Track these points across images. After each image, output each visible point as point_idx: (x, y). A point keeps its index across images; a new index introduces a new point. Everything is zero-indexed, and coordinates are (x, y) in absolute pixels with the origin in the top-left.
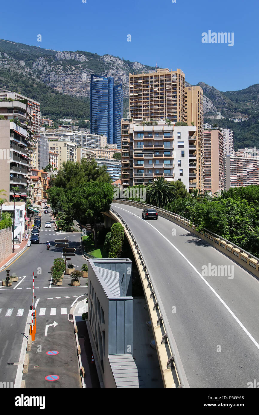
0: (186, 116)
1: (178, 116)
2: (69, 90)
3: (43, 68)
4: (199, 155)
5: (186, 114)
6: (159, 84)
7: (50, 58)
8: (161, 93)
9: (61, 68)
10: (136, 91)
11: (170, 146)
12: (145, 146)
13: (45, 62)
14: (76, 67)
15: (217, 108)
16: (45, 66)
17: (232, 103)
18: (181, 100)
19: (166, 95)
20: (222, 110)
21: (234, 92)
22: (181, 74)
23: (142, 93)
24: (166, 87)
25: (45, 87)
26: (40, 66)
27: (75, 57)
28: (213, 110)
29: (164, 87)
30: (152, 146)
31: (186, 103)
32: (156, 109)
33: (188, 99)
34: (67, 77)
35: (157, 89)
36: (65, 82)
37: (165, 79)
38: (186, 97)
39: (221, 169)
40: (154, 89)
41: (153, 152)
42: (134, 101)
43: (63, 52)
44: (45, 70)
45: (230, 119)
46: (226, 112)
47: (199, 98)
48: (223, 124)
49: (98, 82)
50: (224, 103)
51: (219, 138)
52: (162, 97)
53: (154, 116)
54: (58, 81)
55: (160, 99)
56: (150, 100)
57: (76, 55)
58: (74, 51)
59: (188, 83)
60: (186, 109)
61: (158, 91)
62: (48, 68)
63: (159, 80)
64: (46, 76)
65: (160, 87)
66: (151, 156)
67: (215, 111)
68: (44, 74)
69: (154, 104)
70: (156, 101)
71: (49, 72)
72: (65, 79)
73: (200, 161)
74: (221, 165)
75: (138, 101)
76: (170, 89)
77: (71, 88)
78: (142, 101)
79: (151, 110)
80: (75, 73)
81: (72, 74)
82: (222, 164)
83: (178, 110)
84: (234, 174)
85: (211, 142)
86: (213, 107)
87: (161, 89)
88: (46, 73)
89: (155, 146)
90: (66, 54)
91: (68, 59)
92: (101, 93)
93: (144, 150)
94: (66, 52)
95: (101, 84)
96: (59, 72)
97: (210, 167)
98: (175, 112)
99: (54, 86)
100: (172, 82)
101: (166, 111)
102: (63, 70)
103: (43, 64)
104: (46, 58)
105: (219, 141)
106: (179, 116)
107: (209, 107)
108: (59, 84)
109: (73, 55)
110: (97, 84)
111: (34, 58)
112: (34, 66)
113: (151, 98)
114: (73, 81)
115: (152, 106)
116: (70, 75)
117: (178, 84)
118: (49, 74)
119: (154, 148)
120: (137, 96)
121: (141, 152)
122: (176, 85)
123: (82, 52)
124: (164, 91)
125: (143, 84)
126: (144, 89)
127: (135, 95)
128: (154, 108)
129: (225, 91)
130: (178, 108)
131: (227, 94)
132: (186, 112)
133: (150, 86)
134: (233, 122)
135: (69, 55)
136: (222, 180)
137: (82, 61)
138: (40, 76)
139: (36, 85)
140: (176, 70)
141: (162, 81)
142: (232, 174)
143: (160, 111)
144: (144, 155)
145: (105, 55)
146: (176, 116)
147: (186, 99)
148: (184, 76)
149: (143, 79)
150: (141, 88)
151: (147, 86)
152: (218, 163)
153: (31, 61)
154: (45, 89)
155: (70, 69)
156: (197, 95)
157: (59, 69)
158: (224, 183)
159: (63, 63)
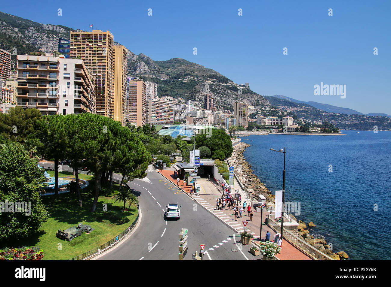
0: (114, 67)
1: (106, 66)
2: (51, 51)
3: (33, 35)
4: (122, 96)
5: (113, 66)
6: (93, 41)
7: (39, 28)
8: (94, 48)
9: (45, 36)
10: (75, 45)
11: (56, 77)
12: (29, 76)
13: (35, 30)
14: (57, 36)
15: (151, 70)
16: (34, 33)
17: (160, 68)
18: (109, 54)
19: (98, 49)
20: (153, 72)
21: (162, 62)
22: (111, 35)
23: (80, 47)
24: (98, 43)
25: (32, 47)
26: (30, 33)
27: (56, 29)
28: (148, 71)
29: (97, 43)
30: (36, 76)
31: (114, 57)
32: (90, 60)
33: (115, 54)
34: (49, 42)
35: (91, 45)
36: (48, 46)
37: (98, 38)
38: (114, 53)
39: (144, 107)
40: (89, 45)
41: (37, 82)
42: (73, 52)
43: (48, 25)
44: (34, 36)
45: (158, 78)
46: (156, 73)
47: (124, 54)
48: (154, 81)
49: (64, 44)
50: (155, 68)
51: (143, 87)
52: (95, 51)
53: (88, 65)
54: (43, 44)
55: (93, 52)
56: (86, 52)
57: (57, 28)
58: (56, 25)
59: (133, 53)
60: (114, 61)
61: (92, 46)
62: (36, 35)
63: (93, 38)
64: (34, 40)
65: (93, 43)
66: (35, 85)
67: (149, 72)
68: (33, 38)
69: (88, 55)
70: (90, 54)
71: (36, 38)
72: (48, 43)
73: (123, 100)
74: (144, 105)
75: (77, 53)
76: (101, 45)
77: (52, 50)
78: (80, 53)
79: (86, 60)
80: (55, 40)
81: (54, 40)
82: (146, 104)
83: (106, 61)
84: (154, 112)
85: (138, 89)
86: (148, 70)
87: (94, 45)
88: (35, 38)
89: (40, 76)
90: (50, 26)
91: (51, 30)
92: (66, 52)
93: (28, 79)
94: (50, 25)
95: (66, 45)
96: (44, 38)
97: (136, 106)
98: (104, 63)
99: (39, 48)
100: (103, 40)
101: (98, 62)
102: (47, 37)
103: (33, 32)
104: (36, 28)
105: (143, 89)
106: (108, 66)
107: (145, 69)
108: (43, 47)
109: (55, 27)
110: (64, 45)
111: (27, 28)
112: (26, 33)
113: (86, 51)
114: (54, 45)
115: (87, 57)
116: (52, 41)
117: (107, 42)
118: (37, 39)
119: (38, 77)
120: (76, 49)
121: (25, 81)
122: (106, 42)
123: (61, 26)
124: (96, 46)
125: (81, 40)
126: (81, 44)
127: (74, 48)
128: (89, 58)
129: (157, 61)
130: (107, 60)
131: (158, 62)
132: (114, 64)
133: (86, 42)
134: (160, 80)
135: (52, 27)
136: (144, 115)
137: (61, 32)
138: (30, 40)
139: (25, 46)
140: (106, 31)
141: (95, 39)
142: (153, 112)
143: (93, 61)
144: (27, 84)
145: (78, 30)
146: (105, 65)
147: (114, 54)
148: (112, 37)
149: (81, 36)
150: (80, 43)
151: (84, 42)
152: (142, 103)
153: (24, 29)
154: (31, 49)
155: (52, 37)
156: (122, 52)
157: (44, 36)
158: (146, 117)
159: (47, 32)
